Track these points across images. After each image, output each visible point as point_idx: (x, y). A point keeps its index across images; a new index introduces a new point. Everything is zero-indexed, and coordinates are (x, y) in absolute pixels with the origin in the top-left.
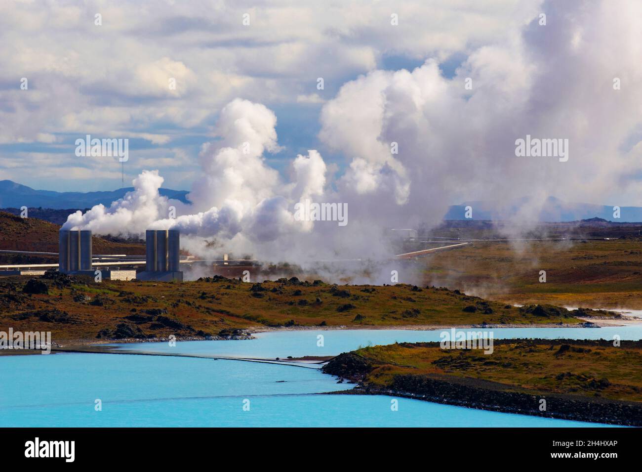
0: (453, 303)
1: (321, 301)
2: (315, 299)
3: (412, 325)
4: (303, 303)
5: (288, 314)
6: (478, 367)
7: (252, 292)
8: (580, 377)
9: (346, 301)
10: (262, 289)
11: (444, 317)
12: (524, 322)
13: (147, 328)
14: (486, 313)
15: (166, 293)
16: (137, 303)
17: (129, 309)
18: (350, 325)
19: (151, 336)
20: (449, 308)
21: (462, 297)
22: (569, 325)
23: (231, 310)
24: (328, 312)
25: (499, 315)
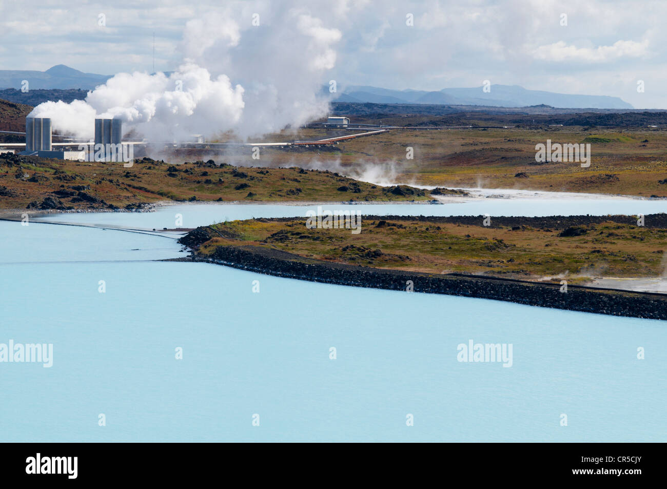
0: (331, 183)
1: (223, 180)
2: (218, 179)
3: (293, 201)
4: (208, 182)
5: (195, 191)
6: (294, 240)
7: (168, 172)
8: (360, 249)
9: (243, 181)
10: (176, 170)
11: (321, 195)
12: (384, 200)
13: (69, 201)
14: (355, 192)
15: (97, 172)
16: (66, 180)
17: (59, 185)
18: (241, 201)
19: (70, 208)
20: (327, 188)
21: (339, 178)
22: (419, 202)
23: (149, 187)
24: (227, 190)
25: (364, 194)
